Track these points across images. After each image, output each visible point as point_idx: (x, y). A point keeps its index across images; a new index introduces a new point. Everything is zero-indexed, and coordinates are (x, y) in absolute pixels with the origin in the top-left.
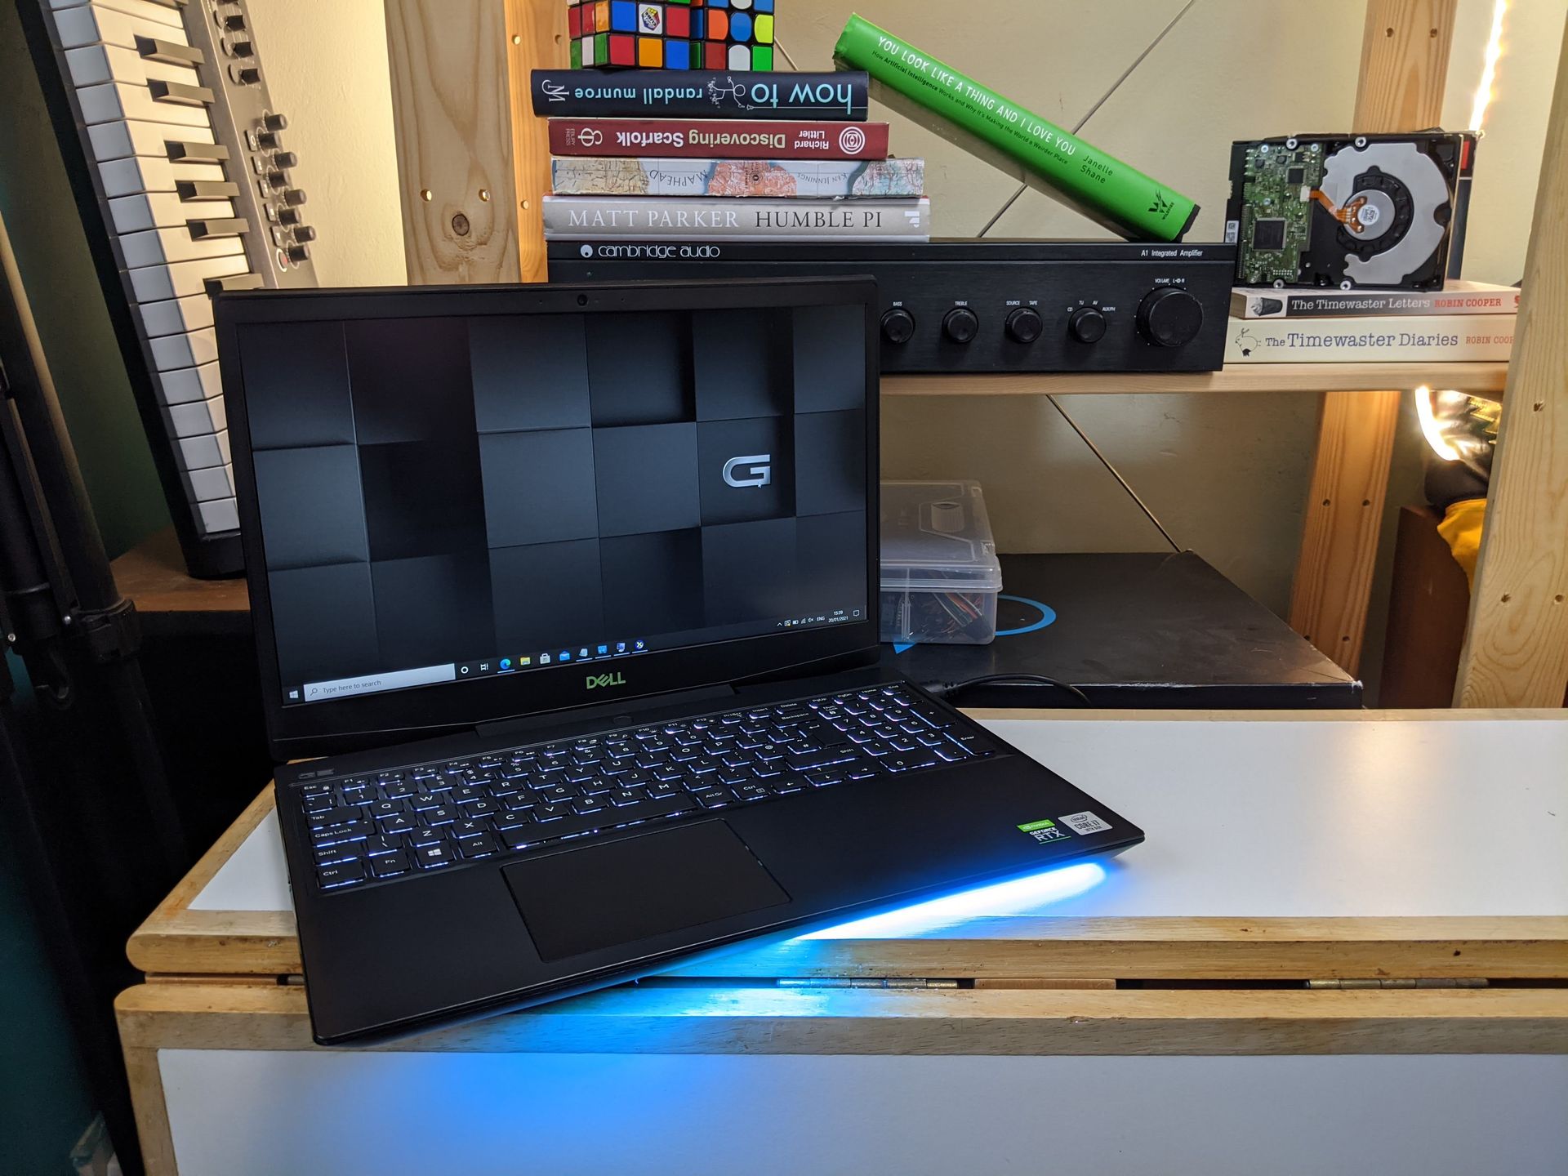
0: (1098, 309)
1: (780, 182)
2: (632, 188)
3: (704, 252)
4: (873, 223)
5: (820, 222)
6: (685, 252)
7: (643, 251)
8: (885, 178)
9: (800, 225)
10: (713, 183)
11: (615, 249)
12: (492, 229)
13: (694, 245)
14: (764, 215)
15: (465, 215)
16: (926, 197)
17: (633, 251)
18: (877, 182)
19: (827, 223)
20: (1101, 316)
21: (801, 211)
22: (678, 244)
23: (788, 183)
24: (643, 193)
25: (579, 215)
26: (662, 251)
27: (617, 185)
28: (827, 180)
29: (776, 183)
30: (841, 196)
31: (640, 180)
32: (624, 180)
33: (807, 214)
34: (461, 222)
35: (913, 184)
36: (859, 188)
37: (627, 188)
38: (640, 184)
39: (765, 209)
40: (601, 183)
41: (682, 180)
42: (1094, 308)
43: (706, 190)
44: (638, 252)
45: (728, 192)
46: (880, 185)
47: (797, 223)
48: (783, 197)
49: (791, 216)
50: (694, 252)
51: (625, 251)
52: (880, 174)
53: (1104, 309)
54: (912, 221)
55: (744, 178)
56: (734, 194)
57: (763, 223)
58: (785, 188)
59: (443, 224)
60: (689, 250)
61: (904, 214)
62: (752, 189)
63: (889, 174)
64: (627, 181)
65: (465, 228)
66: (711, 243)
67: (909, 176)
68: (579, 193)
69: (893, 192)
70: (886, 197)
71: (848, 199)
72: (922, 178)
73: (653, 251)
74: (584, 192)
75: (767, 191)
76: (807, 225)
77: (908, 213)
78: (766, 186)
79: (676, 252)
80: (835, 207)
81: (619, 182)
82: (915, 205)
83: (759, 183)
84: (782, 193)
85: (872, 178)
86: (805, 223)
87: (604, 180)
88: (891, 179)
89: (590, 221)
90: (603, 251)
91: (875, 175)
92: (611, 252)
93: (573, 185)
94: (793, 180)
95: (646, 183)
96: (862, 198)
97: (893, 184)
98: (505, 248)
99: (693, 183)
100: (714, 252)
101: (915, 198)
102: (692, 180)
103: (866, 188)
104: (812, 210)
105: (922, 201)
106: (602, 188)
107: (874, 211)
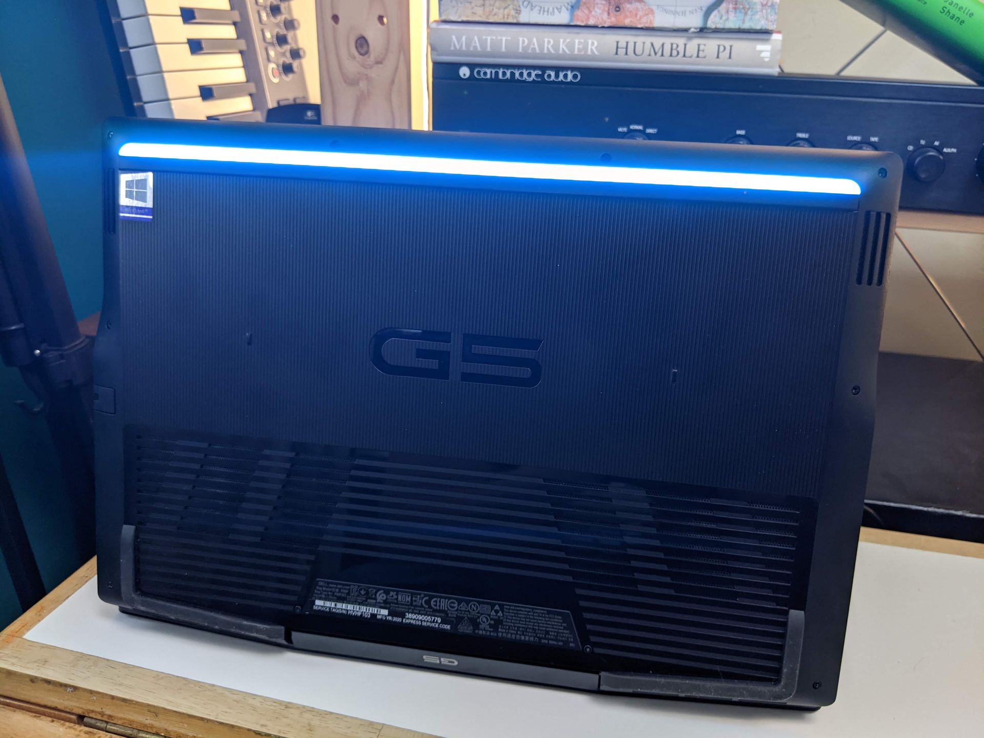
0: (939, 150)
1: (640, 14)
2: (506, 17)
3: (566, 76)
4: (724, 55)
5: (675, 53)
6: (549, 76)
7: (513, 74)
8: (741, 12)
9: (656, 54)
10: (579, 13)
11: (488, 71)
12: (387, 50)
13: (558, 69)
14: (622, 44)
15: (366, 37)
16: (779, 32)
17: (504, 74)
18: (732, 16)
19: (681, 54)
20: (941, 157)
21: (658, 41)
22: (544, 68)
23: (647, 14)
24: (515, 21)
25: (459, 40)
26: (529, 75)
27: (494, 13)
28: (684, 13)
29: (636, 15)
30: (696, 28)
31: (514, 9)
32: (500, 9)
33: (663, 45)
34: (362, 43)
35: (767, 19)
36: (714, 21)
37: (501, 16)
38: (513, 12)
39: (623, 38)
40: (479, 11)
41: (551, 10)
42: (935, 148)
43: (572, 20)
44: (508, 75)
45: (592, 22)
46: (735, 19)
47: (652, 53)
48: (642, 28)
49: (648, 46)
50: (557, 76)
51: (497, 73)
52: (735, 9)
53: (945, 150)
54: (763, 55)
55: (607, 9)
56: (596, 24)
57: (622, 52)
58: (644, 20)
59: (348, 44)
60: (553, 74)
61: (755, 48)
62: (613, 19)
63: (744, 8)
64: (502, 10)
65: (365, 49)
66: (572, 69)
67: (764, 11)
68: (460, 20)
69: (746, 26)
70: (740, 31)
71: (703, 31)
72: (776, 13)
73: (521, 74)
74: (465, 19)
75: (627, 22)
76: (662, 55)
77: (760, 47)
78: (626, 17)
79: (542, 76)
80: (690, 38)
81: (495, 10)
82: (767, 40)
83: (620, 14)
84: (640, 24)
85: (727, 12)
86: (660, 53)
87: (482, 8)
88: (746, 14)
89: (468, 45)
90: (479, 73)
91: (731, 9)
92: (485, 73)
93: (456, 13)
94: (652, 12)
95: (518, 12)
96: (717, 31)
97: (748, 17)
98: (397, 68)
99: (560, 12)
100: (575, 76)
101: (767, 32)
102: (559, 10)
103: (721, 21)
104: (668, 41)
105: (776, 37)
106: (480, 16)
107: (727, 43)
